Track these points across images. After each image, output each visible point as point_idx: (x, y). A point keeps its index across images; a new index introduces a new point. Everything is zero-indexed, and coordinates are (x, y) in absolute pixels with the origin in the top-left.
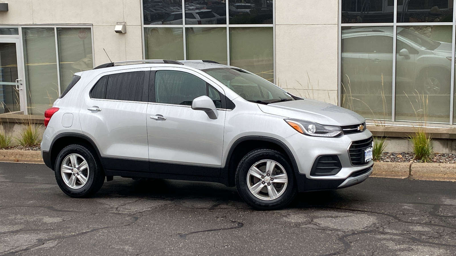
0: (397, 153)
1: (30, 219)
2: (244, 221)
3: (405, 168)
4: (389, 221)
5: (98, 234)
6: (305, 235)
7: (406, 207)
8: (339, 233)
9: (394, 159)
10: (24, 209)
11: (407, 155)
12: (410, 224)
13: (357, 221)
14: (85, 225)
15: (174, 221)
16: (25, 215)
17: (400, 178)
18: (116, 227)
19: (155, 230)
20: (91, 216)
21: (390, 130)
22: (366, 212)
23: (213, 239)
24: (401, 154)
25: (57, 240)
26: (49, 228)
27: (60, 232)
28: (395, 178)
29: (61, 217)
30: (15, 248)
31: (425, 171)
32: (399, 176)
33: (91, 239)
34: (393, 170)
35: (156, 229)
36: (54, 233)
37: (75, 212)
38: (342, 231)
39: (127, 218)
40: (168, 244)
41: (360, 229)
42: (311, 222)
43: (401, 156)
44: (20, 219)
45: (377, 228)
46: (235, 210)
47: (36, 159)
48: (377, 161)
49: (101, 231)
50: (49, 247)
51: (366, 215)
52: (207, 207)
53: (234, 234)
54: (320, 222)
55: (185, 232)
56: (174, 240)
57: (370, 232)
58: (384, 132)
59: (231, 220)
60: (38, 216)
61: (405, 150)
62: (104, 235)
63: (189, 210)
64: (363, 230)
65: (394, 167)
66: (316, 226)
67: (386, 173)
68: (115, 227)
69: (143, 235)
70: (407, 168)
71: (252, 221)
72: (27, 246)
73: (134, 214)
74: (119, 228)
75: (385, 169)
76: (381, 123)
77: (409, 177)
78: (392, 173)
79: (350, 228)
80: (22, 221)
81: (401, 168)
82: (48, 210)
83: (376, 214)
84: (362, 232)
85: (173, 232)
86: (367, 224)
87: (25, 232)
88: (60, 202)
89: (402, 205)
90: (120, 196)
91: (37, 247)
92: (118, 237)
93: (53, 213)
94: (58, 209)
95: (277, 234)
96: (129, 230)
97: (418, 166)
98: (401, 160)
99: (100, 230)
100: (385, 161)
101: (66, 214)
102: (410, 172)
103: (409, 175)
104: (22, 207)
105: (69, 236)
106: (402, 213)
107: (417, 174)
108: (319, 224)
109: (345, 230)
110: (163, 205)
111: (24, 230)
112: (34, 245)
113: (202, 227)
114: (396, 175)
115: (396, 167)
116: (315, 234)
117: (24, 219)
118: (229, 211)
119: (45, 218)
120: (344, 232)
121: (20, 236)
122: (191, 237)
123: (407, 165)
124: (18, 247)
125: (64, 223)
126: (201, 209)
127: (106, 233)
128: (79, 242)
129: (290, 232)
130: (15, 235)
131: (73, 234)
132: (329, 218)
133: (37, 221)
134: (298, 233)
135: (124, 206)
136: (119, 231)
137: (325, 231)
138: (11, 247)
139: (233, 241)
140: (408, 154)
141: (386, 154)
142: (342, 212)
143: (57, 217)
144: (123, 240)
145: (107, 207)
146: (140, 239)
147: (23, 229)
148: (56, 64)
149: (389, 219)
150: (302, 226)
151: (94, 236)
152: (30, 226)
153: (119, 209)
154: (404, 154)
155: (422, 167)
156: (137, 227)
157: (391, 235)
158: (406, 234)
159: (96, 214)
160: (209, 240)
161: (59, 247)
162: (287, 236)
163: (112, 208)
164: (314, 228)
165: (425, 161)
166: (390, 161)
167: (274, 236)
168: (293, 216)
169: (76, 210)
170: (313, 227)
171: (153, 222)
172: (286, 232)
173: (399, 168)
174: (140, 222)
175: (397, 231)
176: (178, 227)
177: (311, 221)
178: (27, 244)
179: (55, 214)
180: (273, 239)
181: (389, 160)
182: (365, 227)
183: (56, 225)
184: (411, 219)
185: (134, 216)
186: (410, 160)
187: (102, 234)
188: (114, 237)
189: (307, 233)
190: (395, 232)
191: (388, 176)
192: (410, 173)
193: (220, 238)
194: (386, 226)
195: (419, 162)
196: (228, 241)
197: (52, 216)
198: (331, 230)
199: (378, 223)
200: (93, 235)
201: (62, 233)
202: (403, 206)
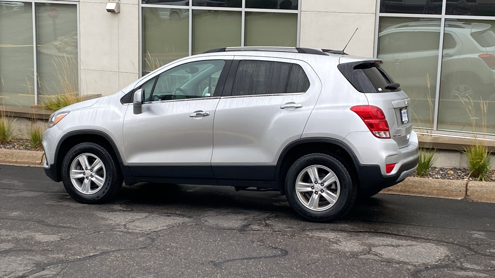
0: (447, 168)
1: (19, 236)
2: (287, 248)
3: (460, 186)
4: (464, 253)
5: (110, 259)
6: (368, 268)
7: (476, 236)
8: (409, 267)
9: (444, 175)
10: (9, 223)
11: (460, 172)
12: (490, 257)
13: (425, 252)
14: (90, 246)
15: (200, 244)
16: (11, 230)
17: (456, 198)
18: (131, 250)
19: (180, 256)
20: (95, 234)
21: (440, 141)
22: (431, 241)
23: (256, 270)
24: (452, 169)
25: (60, 265)
26: (46, 248)
27: (62, 254)
28: (450, 198)
29: (58, 235)
30: (9, 274)
31: (484, 191)
32: (454, 196)
33: (103, 265)
34: (446, 188)
35: (181, 254)
36: (53, 255)
37: (73, 228)
38: (412, 265)
39: (141, 239)
40: (202, 276)
41: (432, 263)
42: (369, 252)
43: (452, 173)
44: (7, 236)
45: (453, 262)
46: (272, 233)
47: (10, 159)
48: (425, 177)
49: (113, 254)
50: (52, 274)
51: (434, 244)
52: (236, 228)
53: (280, 264)
54: (381, 252)
55: (218, 259)
56: (207, 269)
57: (446, 266)
58: (433, 143)
59: (271, 245)
60: (28, 232)
61: (456, 166)
62: (118, 261)
63: (215, 231)
64: (437, 264)
65: (447, 186)
66: (377, 257)
67: (437, 192)
68: (129, 250)
69: (167, 262)
70: (462, 186)
71: (297, 248)
72: (23, 272)
73: (148, 234)
74: (134, 252)
75: (437, 187)
76: (427, 133)
77: (465, 197)
78: (446, 193)
79: (420, 261)
80: (9, 238)
81: (455, 187)
82: (39, 225)
83: (445, 244)
84: (436, 267)
85: (203, 259)
86: (439, 257)
87: (17, 253)
88: (52, 215)
89: (472, 233)
90: (125, 209)
91: (37, 274)
92: (136, 264)
93: (46, 229)
94: (52, 224)
95: (333, 266)
96: (147, 254)
97: (476, 185)
98: (453, 177)
99: (111, 253)
100: (434, 177)
101: (63, 231)
102: (466, 191)
103: (465, 195)
104: (5, 220)
105: (74, 259)
106: (475, 243)
107: (474, 194)
108: (379, 254)
109: (415, 263)
110: (181, 224)
111: (15, 251)
112: (32, 270)
113: (237, 253)
114: (449, 194)
115: (450, 185)
116: (380, 267)
117: (11, 236)
118: (265, 234)
119: (37, 235)
120: (415, 266)
121: (11, 258)
122: (228, 266)
123: (462, 184)
124: (12, 272)
125: (63, 243)
126: (229, 229)
127: (120, 258)
128: (88, 268)
129: (348, 264)
130: (5, 256)
131: (79, 257)
132: (390, 246)
133: (28, 239)
134: (359, 265)
135: (133, 223)
136: (136, 256)
137: (391, 264)
138: (3, 272)
139: (282, 274)
140: (460, 170)
141: (434, 169)
142: (402, 239)
143: (53, 234)
144: (143, 267)
145: (112, 224)
146: (165, 267)
147: (13, 249)
148: (33, 46)
149: (463, 250)
150: (361, 257)
151: (106, 261)
152: (20, 245)
153: (127, 227)
154: (455, 170)
155: (480, 187)
156: (156, 251)
157: (474, 271)
158: (491, 271)
159: (101, 232)
160: (252, 271)
161: (65, 275)
162: (346, 269)
163: (118, 225)
164: (376, 259)
165: (483, 179)
166: (441, 177)
167: (330, 269)
168: (345, 242)
169: (74, 226)
170: (374, 258)
171: (175, 245)
172: (344, 263)
173: (453, 186)
174: (159, 244)
175: (479, 267)
176: (207, 252)
177: (369, 250)
178: (22, 269)
179: (50, 231)
180: (331, 273)
181: (439, 177)
182: (437, 260)
183: (54, 245)
184: (490, 251)
185: (149, 236)
186: (463, 177)
187: (115, 259)
188: (131, 263)
189: (369, 266)
190: (477, 268)
191: (440, 195)
192: (466, 193)
193: (265, 269)
194: (463, 259)
195: (475, 180)
196: (275, 273)
197: (45, 232)
198: (398, 263)
199: (452, 255)
200: (104, 260)
201: (64, 256)
202: (474, 234)
